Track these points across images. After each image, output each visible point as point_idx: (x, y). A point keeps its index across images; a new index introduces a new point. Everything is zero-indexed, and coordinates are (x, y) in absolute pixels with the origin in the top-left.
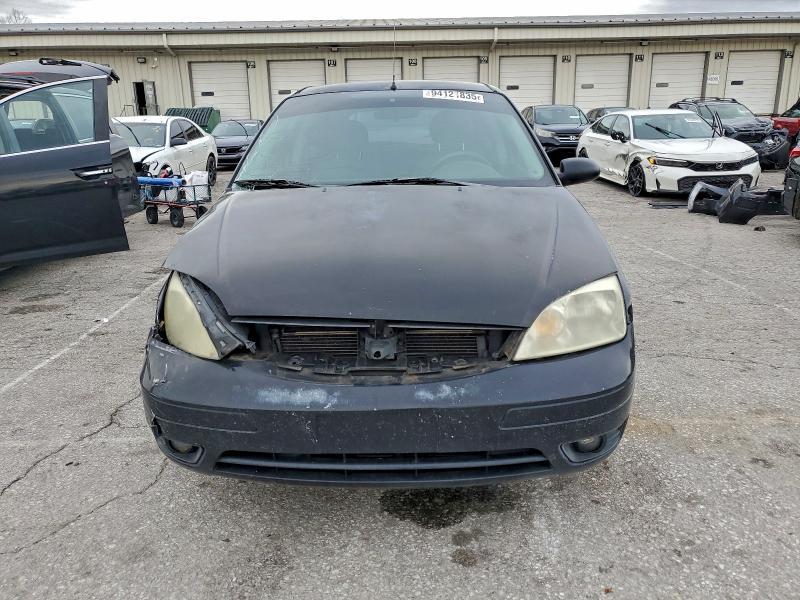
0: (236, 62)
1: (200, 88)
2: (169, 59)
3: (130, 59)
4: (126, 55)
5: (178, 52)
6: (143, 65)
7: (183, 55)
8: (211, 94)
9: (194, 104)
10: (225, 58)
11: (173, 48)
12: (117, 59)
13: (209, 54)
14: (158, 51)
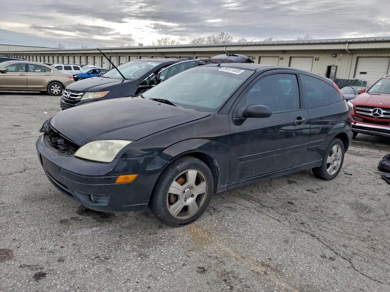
0: (384, 57)
1: (359, 70)
2: (348, 55)
3: (329, 55)
4: (328, 54)
5: (353, 52)
6: (334, 58)
7: (356, 53)
8: (365, 73)
9: (354, 77)
10: (379, 55)
11: (350, 50)
12: (323, 55)
13: (370, 53)
14: (343, 52)
